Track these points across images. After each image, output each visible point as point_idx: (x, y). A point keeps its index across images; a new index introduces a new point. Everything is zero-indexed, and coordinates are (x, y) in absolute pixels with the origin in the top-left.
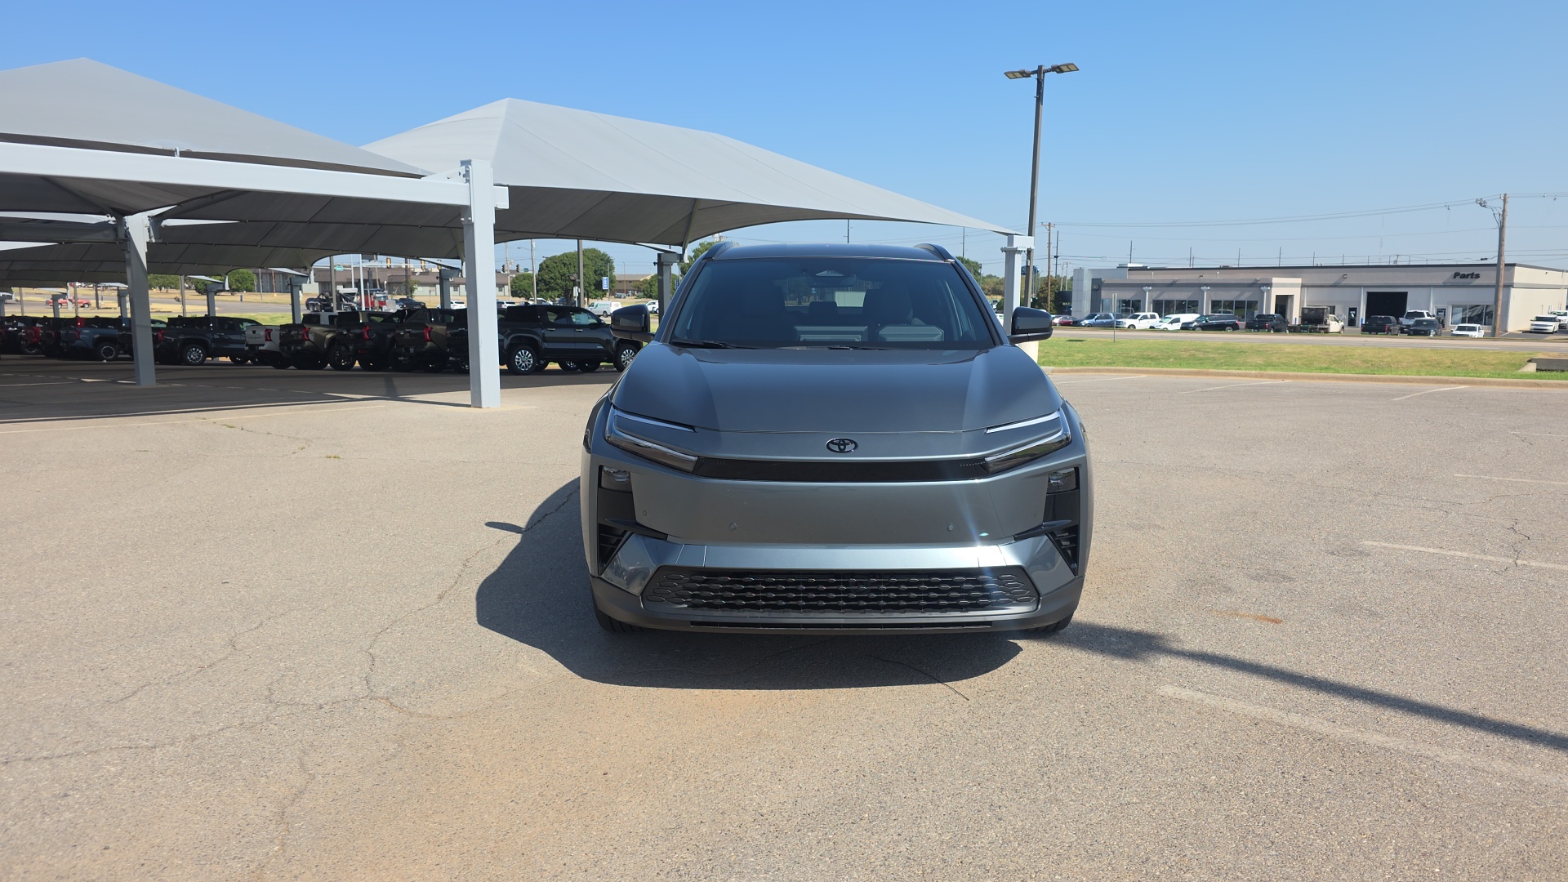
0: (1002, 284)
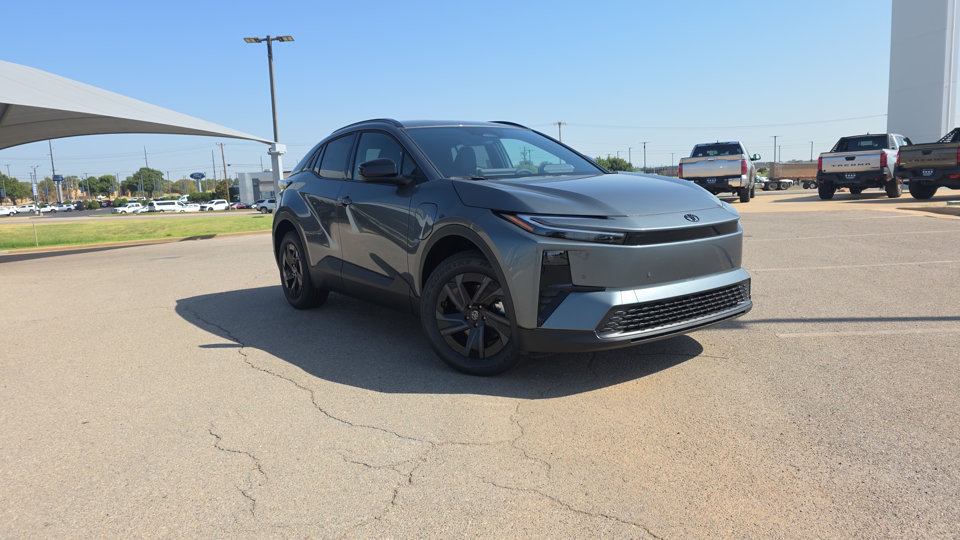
0: (177, 185)
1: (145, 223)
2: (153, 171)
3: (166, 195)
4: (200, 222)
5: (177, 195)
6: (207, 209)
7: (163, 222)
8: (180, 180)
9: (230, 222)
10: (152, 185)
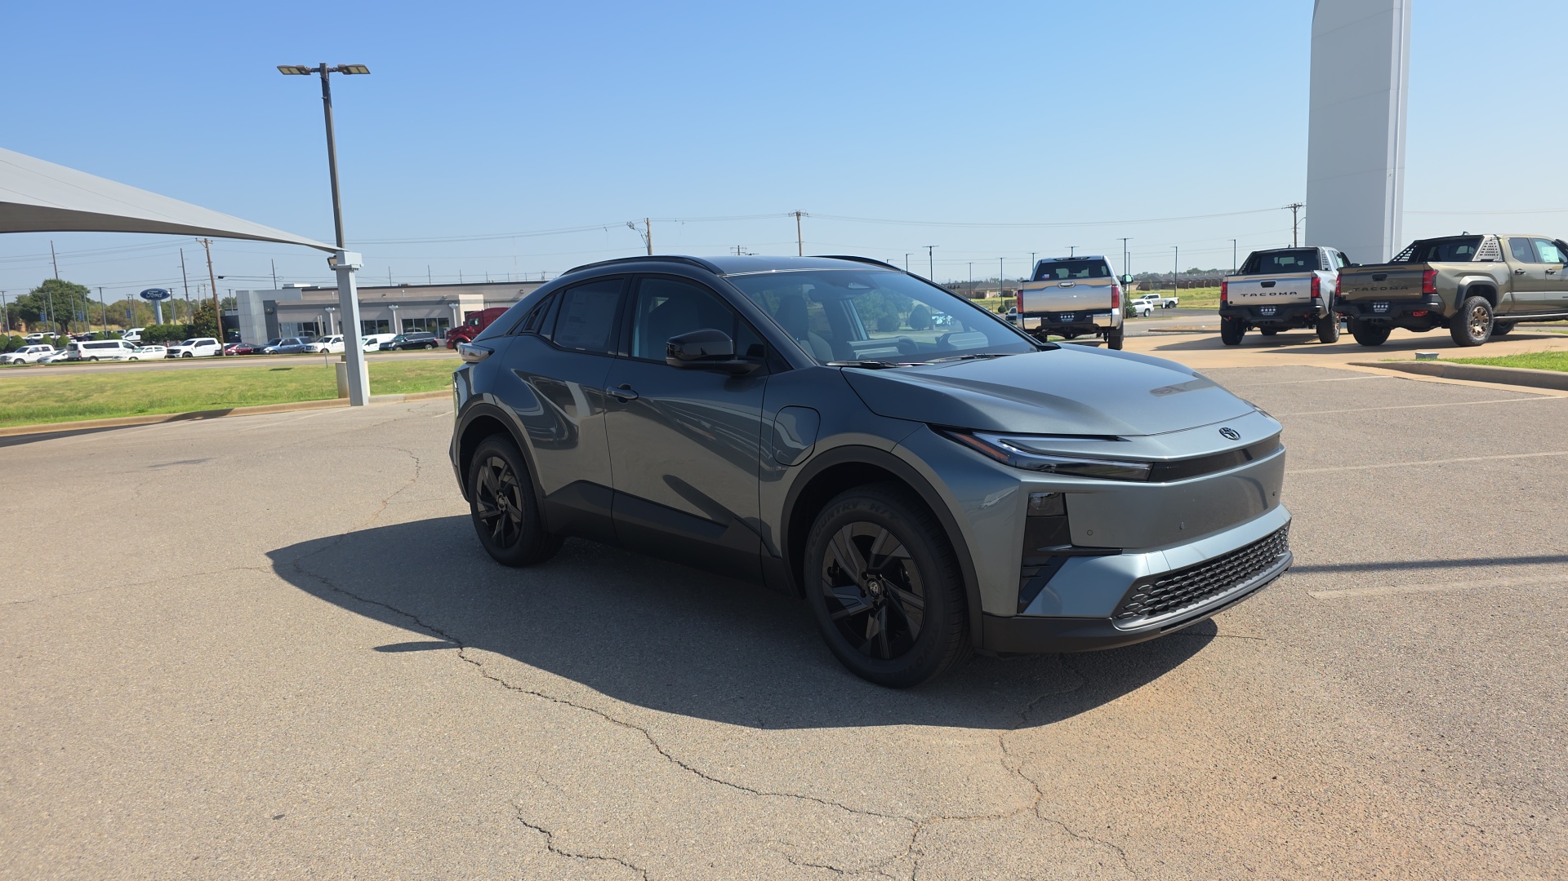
0: (116, 311)
1: (66, 382)
2: (69, 286)
3: (95, 330)
4: (171, 378)
5: (115, 328)
6: (181, 355)
7: (101, 379)
8: (120, 301)
9: (229, 378)
10: (67, 311)
